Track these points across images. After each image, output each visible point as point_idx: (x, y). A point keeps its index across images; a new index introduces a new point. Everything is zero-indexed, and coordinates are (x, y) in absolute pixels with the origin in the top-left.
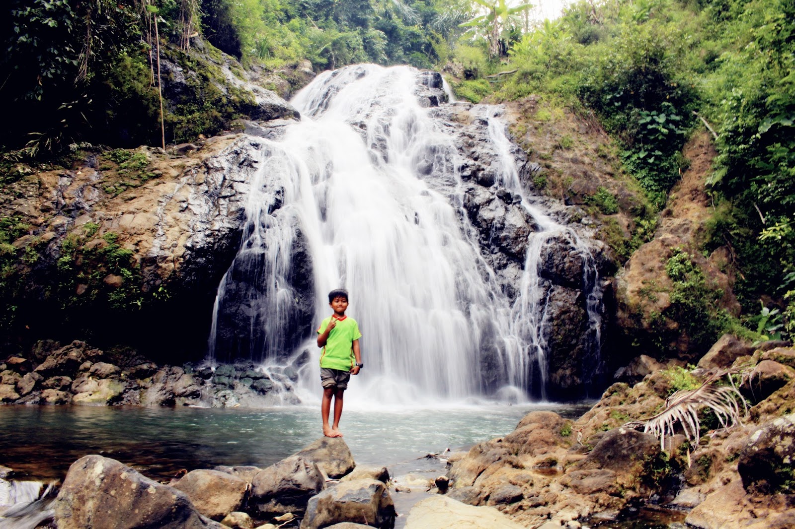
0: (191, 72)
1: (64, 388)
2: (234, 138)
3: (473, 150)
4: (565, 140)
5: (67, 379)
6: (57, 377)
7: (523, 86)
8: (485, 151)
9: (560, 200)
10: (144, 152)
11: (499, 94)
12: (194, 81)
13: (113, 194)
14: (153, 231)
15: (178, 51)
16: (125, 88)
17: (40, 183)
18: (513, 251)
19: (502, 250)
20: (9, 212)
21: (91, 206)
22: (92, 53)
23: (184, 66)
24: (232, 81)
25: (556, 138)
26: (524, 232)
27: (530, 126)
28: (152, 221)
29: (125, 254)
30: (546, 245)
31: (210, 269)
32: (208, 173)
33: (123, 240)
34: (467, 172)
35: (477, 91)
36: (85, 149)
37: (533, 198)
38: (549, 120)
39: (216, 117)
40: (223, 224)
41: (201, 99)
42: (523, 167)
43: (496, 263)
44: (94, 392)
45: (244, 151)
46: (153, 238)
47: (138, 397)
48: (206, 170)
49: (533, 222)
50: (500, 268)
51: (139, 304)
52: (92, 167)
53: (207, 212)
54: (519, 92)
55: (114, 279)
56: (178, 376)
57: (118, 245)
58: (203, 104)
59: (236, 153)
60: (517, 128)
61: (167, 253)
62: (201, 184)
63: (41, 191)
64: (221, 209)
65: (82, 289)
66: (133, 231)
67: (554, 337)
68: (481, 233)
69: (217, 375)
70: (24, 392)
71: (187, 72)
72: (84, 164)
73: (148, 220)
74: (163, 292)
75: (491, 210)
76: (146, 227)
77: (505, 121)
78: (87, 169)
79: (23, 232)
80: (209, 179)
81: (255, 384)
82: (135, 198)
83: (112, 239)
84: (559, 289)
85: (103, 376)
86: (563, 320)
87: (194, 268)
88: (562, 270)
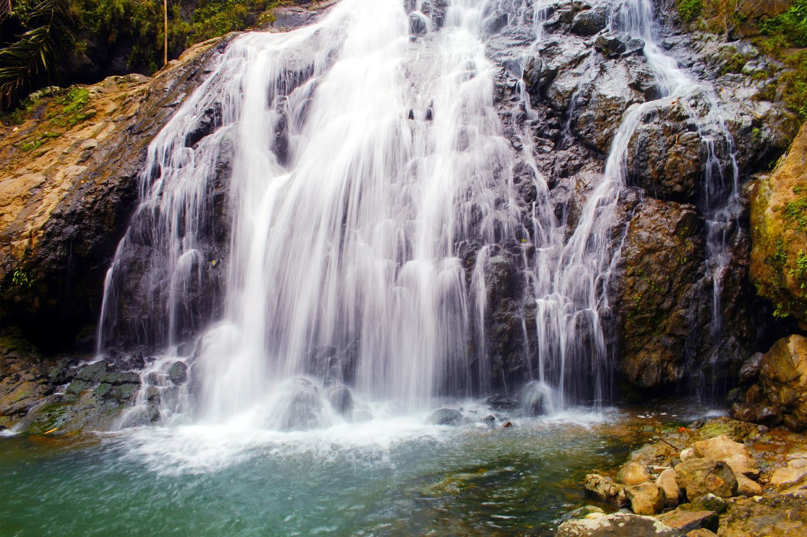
9: (721, 33)
14: (25, 197)
16: (100, 9)
18: (595, 140)
19: (579, 140)
26: (618, 106)
28: (32, 184)
30: (641, 126)
31: (88, 238)
32: (145, 101)
34: (556, 18)
36: (47, 95)
39: (241, 13)
43: (558, 166)
45: (204, 59)
46: (21, 207)
48: (145, 96)
49: (651, 84)
50: (564, 174)
52: (37, 117)
58: (226, 1)
61: (27, 225)
62: (130, 118)
64: (127, 150)
67: (626, 298)
68: (548, 116)
69: (77, 379)
75: (578, 75)
76: (17, 194)
80: (142, 109)
81: (112, 392)
82: (45, 152)
84: (652, 206)
86: (647, 265)
87: (59, 241)
88: (661, 172)
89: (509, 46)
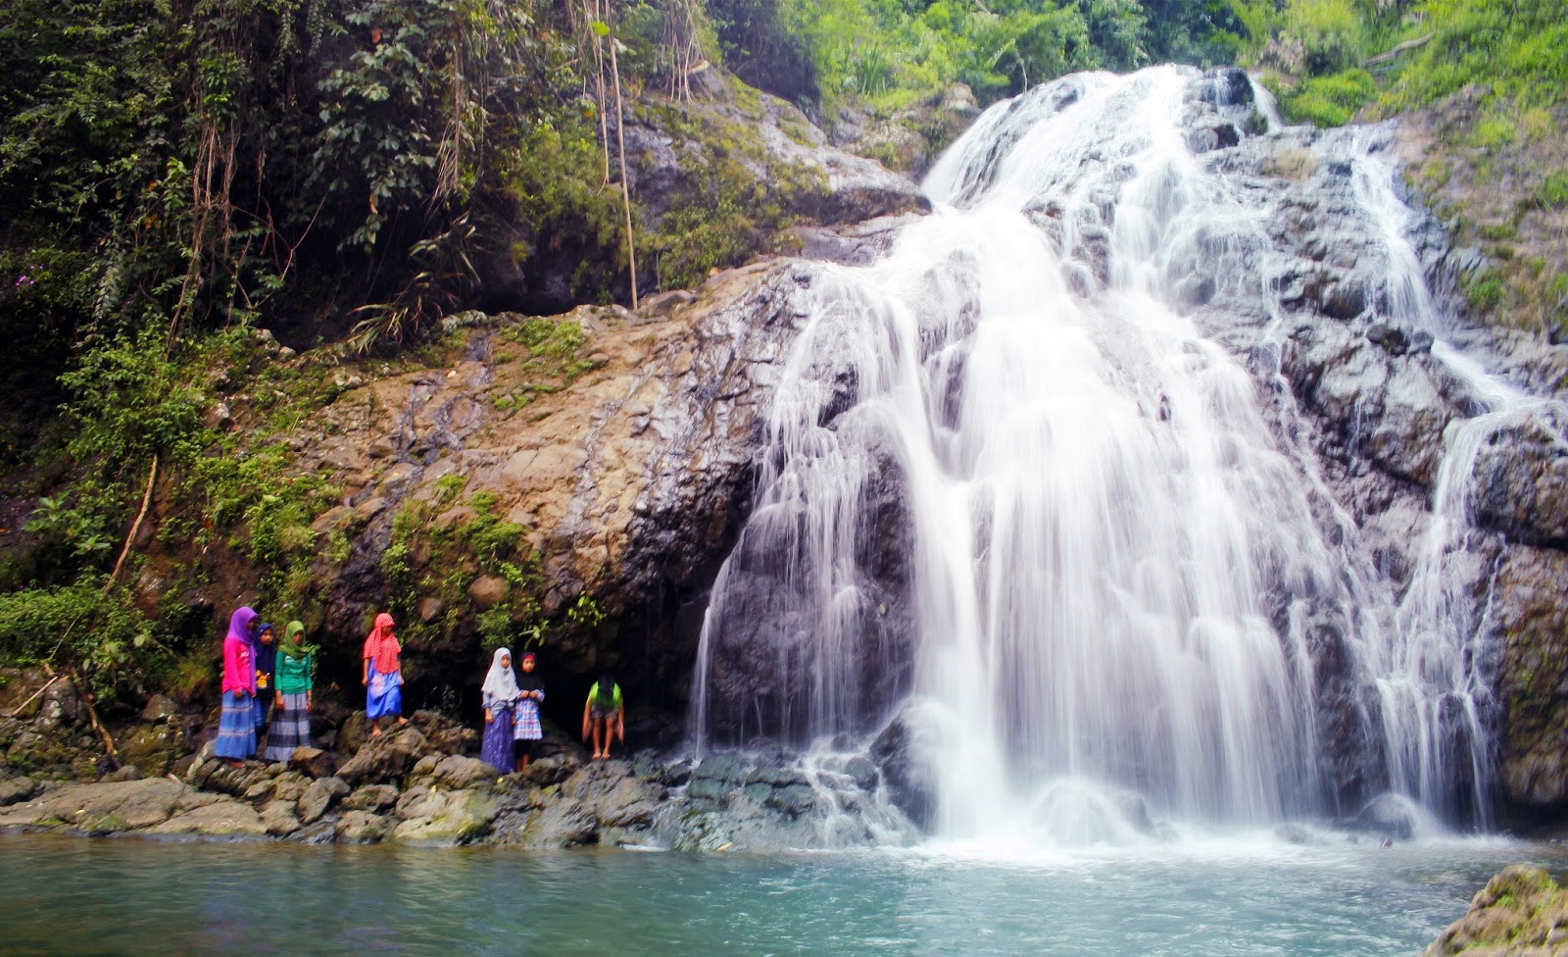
0: (689, 144)
1: (383, 809)
2: (764, 270)
3: (1311, 236)
4: (1552, 185)
5: (389, 791)
6: (371, 787)
7: (1448, 70)
8: (1343, 235)
9: (1537, 332)
10: (581, 318)
11: (1385, 98)
12: (696, 161)
13: (509, 412)
14: (570, 481)
15: (663, 104)
16: (548, 194)
17: (373, 402)
18: (1406, 467)
19: (1378, 465)
20: (311, 464)
21: (463, 439)
22: (466, 135)
23: (675, 133)
24: (778, 150)
25: (1528, 183)
27: (1458, 163)
28: (571, 462)
29: (509, 535)
30: (1487, 449)
31: (687, 553)
32: (701, 349)
33: (510, 504)
34: (1295, 290)
35: (1340, 99)
36: (471, 325)
38: (1508, 143)
39: (743, 229)
40: (717, 458)
41: (712, 196)
42: (1440, 263)
43: (1361, 500)
44: (436, 818)
45: (779, 295)
46: (569, 496)
47: (522, 828)
48: (695, 343)
49: (1461, 393)
50: (1371, 510)
51: (537, 635)
52: (480, 359)
53: (688, 433)
54: (1436, 84)
55: (487, 586)
56: (610, 782)
57: (494, 516)
58: (715, 206)
59: (764, 301)
60: (1425, 171)
61: (595, 524)
62: (684, 374)
63: (374, 417)
64: (717, 422)
65: (430, 608)
66: (527, 486)
67: (1509, 676)
68: (1327, 429)
69: (699, 778)
70: (308, 818)
71: (682, 145)
72: (464, 354)
73: (563, 458)
74: (586, 606)
76: (556, 476)
77: (1395, 160)
78: (470, 363)
79: (331, 502)
80: (701, 363)
81: (776, 798)
82: (549, 414)
83: (484, 505)
84: (1524, 554)
85: (458, 785)
86: (1534, 632)
87: (651, 555)
88: (1531, 509)
89: (1237, 325)
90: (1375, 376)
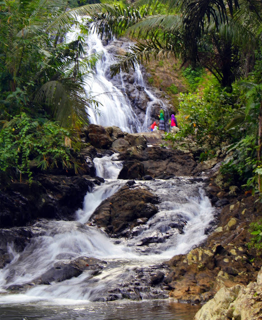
4: (160, 62)
9: (158, 88)
25: (157, 62)
34: (125, 79)
37: (148, 87)
42: (145, 75)
90: (137, 94)
